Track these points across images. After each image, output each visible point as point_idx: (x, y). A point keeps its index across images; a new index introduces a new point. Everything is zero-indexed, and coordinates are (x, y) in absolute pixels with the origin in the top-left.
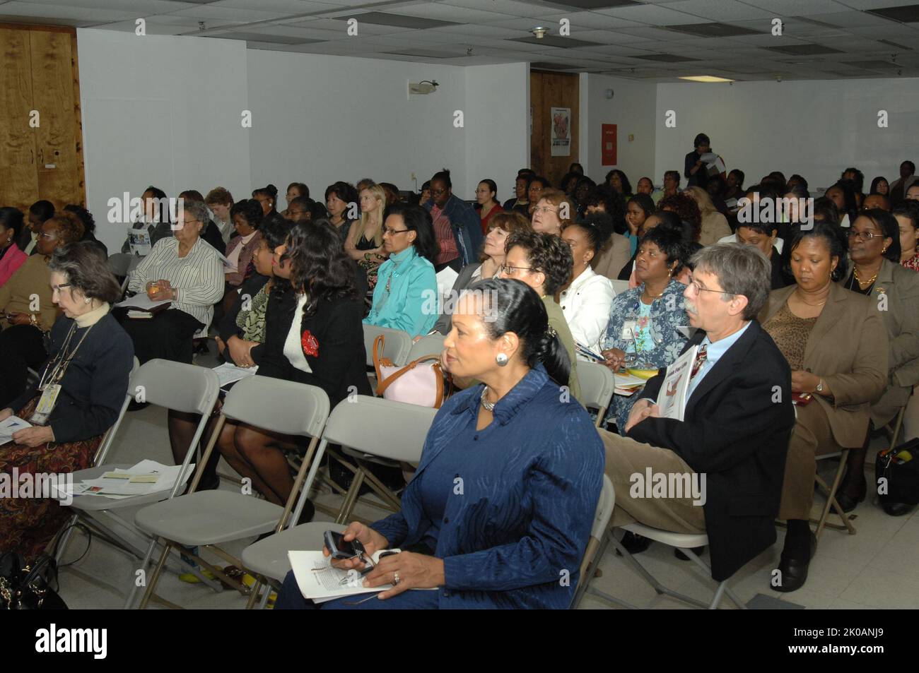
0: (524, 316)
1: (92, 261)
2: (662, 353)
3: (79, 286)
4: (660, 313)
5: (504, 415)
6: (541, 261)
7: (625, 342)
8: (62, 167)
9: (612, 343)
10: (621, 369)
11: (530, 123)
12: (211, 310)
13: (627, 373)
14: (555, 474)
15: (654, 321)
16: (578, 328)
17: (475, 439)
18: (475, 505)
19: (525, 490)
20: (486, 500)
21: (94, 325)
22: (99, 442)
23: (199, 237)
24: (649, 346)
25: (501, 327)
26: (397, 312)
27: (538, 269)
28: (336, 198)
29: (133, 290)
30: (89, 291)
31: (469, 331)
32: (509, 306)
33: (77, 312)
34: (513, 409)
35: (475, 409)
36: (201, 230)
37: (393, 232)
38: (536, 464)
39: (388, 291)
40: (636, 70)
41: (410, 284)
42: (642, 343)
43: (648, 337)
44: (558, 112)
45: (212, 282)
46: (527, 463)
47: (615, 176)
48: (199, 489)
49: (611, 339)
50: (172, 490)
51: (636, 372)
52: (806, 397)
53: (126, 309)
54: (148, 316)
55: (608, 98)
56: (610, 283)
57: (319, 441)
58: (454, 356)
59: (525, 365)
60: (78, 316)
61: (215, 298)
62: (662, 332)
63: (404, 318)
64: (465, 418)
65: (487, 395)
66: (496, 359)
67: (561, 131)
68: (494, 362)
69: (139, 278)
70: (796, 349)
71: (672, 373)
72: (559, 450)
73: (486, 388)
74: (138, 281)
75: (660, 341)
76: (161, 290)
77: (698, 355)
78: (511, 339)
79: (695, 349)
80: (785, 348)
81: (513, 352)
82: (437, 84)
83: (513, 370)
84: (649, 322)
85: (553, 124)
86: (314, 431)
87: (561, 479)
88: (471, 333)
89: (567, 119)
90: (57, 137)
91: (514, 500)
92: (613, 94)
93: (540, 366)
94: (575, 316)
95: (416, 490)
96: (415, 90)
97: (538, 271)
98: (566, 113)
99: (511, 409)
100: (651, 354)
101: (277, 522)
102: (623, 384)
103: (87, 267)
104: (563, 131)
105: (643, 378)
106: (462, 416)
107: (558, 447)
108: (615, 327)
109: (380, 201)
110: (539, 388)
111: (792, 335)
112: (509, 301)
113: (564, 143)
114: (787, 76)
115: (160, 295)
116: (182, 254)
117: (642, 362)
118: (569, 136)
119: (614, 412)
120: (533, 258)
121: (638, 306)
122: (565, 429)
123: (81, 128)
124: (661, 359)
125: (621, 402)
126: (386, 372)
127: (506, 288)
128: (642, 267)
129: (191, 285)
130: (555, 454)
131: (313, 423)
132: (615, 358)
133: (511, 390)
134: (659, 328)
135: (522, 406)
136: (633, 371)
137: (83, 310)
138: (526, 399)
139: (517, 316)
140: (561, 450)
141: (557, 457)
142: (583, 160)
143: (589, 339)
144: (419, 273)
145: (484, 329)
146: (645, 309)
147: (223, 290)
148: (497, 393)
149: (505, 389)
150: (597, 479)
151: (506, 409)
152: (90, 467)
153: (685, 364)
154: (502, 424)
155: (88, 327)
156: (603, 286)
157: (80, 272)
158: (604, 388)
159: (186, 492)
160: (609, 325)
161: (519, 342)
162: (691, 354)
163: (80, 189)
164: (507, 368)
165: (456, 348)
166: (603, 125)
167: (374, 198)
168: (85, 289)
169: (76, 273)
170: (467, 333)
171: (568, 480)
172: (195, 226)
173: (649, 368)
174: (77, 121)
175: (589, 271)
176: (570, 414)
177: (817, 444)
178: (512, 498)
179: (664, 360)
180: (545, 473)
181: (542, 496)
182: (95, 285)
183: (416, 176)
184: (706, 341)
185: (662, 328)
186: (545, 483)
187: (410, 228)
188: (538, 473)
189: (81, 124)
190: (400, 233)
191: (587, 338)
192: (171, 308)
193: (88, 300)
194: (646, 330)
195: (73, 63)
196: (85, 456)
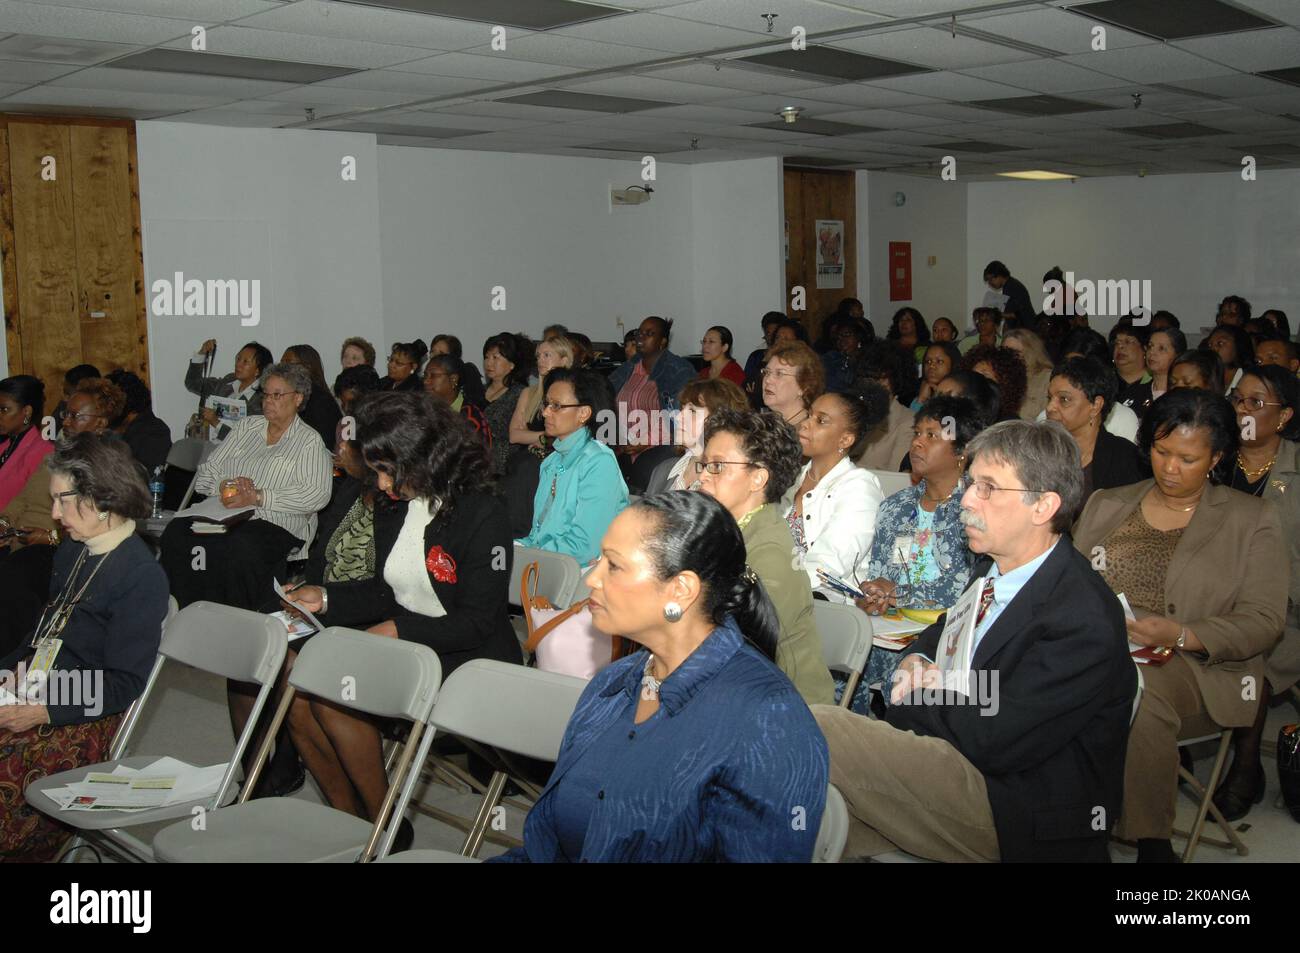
0: (711, 549)
1: (110, 459)
2: (949, 584)
3: (89, 494)
4: (948, 524)
5: (674, 701)
6: (765, 451)
7: (897, 568)
8: (116, 316)
9: (879, 570)
10: (891, 609)
11: (786, 241)
12: (314, 521)
13: (899, 614)
14: (745, 792)
15: (938, 537)
16: (828, 547)
17: (631, 737)
18: (626, 840)
19: (702, 816)
20: (643, 833)
21: (113, 552)
22: (119, 722)
23: (297, 416)
24: (932, 574)
25: (675, 560)
26: (566, 523)
27: (758, 463)
28: (498, 355)
29: (202, 492)
30: (102, 502)
31: (625, 564)
32: (690, 531)
33: (86, 533)
34: (688, 691)
35: (635, 690)
36: (301, 405)
37: (558, 407)
38: (719, 776)
39: (554, 495)
40: (934, 164)
41: (580, 480)
42: (922, 569)
43: (930, 560)
44: (826, 227)
45: (314, 479)
46: (704, 775)
47: (907, 315)
48: (254, 795)
49: (878, 563)
50: (215, 796)
51: (912, 613)
52: (1163, 651)
53: (190, 520)
54: (220, 529)
55: (898, 205)
56: (876, 480)
57: (425, 726)
58: (600, 603)
59: (709, 622)
60: (88, 538)
61: (317, 503)
62: (950, 554)
63: (576, 532)
64: (621, 701)
65: (653, 668)
66: (664, 612)
67: (831, 252)
68: (661, 615)
69: (209, 476)
70: (1150, 576)
71: (953, 620)
72: (752, 754)
73: (651, 656)
74: (209, 480)
75: (948, 567)
76: (240, 492)
77: (984, 592)
78: (690, 583)
79: (981, 583)
80: (1134, 574)
81: (691, 601)
82: (651, 190)
83: (689, 628)
84: (932, 538)
85: (819, 243)
86: (416, 711)
87: (756, 801)
88: (628, 569)
89: (838, 235)
90: (107, 274)
91: (685, 832)
92: (904, 199)
93: (730, 622)
94: (824, 530)
95: (548, 813)
96: (620, 199)
97: (759, 467)
98: (838, 227)
99: (685, 689)
100: (934, 586)
101: (361, 849)
102: (889, 632)
103: (102, 468)
104: (833, 254)
105: (924, 622)
106: (615, 699)
107: (751, 750)
108: (883, 545)
109: (565, 359)
110: (728, 658)
111: (1145, 554)
112: (689, 523)
113: (836, 270)
114: (1153, 168)
115: (238, 500)
116: (272, 440)
117: (920, 597)
118: (842, 260)
119: (879, 675)
120: (752, 447)
121: (916, 514)
122: (762, 721)
123: (142, 261)
124: (949, 593)
125: (890, 659)
126: (539, 617)
127: (686, 503)
128: (918, 457)
129: (284, 484)
130: (746, 760)
131: (417, 700)
132: (880, 593)
133: (685, 661)
134: (946, 547)
135: (699, 687)
136: (907, 611)
137: (96, 529)
138: (707, 675)
139: (700, 546)
140: (756, 756)
141: (750, 766)
142: (863, 294)
143: (844, 563)
144: (592, 464)
145: (649, 564)
146: (926, 518)
147: (330, 492)
148: (666, 665)
149: (679, 657)
150: (814, 798)
151: (677, 690)
152: (103, 761)
153: (969, 607)
154: (671, 714)
155: (104, 555)
156: (865, 484)
157: (90, 475)
158: (857, 643)
159: (235, 801)
160: (874, 543)
161: (701, 587)
162: (975, 591)
163: (141, 345)
164: (681, 625)
165: (604, 589)
166: (891, 244)
167: (557, 355)
168: (97, 499)
169: (85, 476)
170: (623, 567)
171: (767, 801)
172: (293, 399)
173: (931, 607)
174: (136, 251)
175: (846, 463)
176: (770, 699)
177: (1179, 723)
178: (681, 831)
179: (953, 594)
180: (730, 790)
181: (727, 827)
182: (112, 493)
183: (622, 321)
184: (994, 571)
185: (951, 546)
186: (732, 807)
187: (582, 402)
188: (722, 792)
189: (141, 255)
190: (568, 409)
191: (842, 564)
192: (254, 518)
193: (103, 515)
194: (927, 550)
195: (131, 170)
196: (96, 744)
